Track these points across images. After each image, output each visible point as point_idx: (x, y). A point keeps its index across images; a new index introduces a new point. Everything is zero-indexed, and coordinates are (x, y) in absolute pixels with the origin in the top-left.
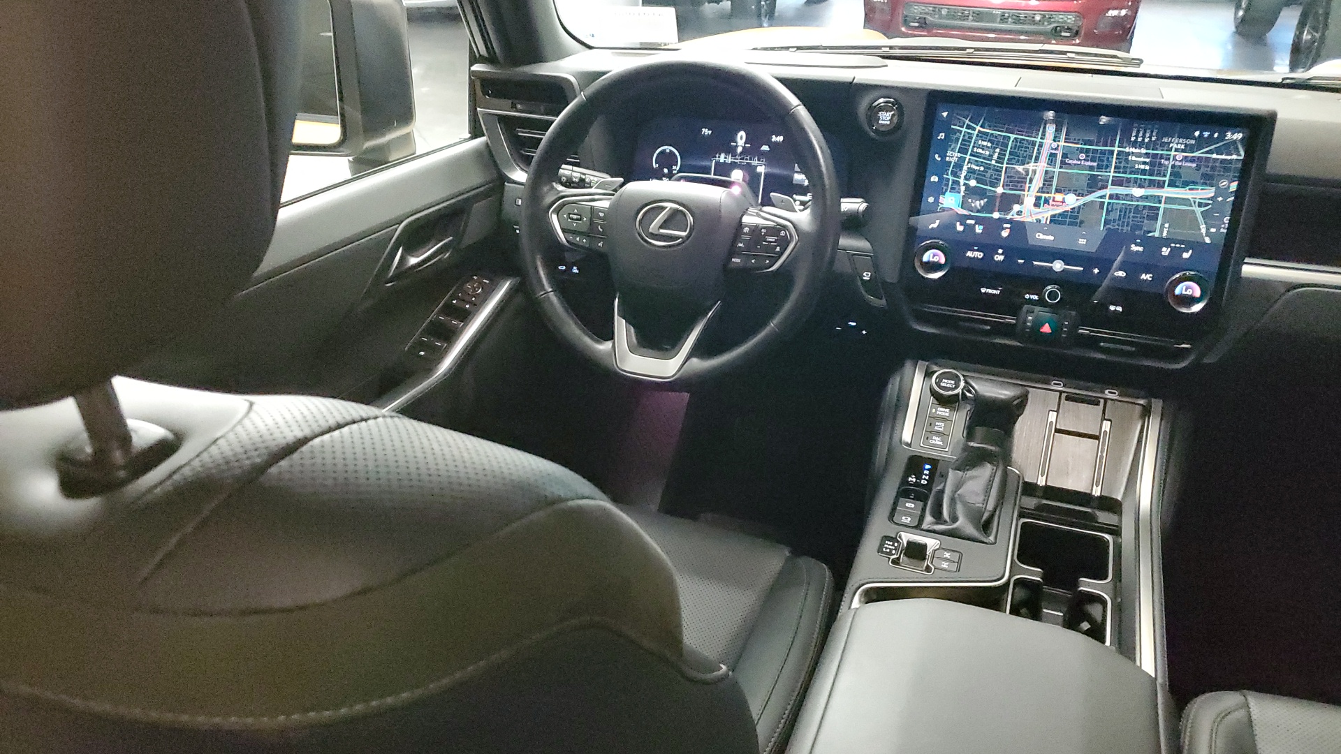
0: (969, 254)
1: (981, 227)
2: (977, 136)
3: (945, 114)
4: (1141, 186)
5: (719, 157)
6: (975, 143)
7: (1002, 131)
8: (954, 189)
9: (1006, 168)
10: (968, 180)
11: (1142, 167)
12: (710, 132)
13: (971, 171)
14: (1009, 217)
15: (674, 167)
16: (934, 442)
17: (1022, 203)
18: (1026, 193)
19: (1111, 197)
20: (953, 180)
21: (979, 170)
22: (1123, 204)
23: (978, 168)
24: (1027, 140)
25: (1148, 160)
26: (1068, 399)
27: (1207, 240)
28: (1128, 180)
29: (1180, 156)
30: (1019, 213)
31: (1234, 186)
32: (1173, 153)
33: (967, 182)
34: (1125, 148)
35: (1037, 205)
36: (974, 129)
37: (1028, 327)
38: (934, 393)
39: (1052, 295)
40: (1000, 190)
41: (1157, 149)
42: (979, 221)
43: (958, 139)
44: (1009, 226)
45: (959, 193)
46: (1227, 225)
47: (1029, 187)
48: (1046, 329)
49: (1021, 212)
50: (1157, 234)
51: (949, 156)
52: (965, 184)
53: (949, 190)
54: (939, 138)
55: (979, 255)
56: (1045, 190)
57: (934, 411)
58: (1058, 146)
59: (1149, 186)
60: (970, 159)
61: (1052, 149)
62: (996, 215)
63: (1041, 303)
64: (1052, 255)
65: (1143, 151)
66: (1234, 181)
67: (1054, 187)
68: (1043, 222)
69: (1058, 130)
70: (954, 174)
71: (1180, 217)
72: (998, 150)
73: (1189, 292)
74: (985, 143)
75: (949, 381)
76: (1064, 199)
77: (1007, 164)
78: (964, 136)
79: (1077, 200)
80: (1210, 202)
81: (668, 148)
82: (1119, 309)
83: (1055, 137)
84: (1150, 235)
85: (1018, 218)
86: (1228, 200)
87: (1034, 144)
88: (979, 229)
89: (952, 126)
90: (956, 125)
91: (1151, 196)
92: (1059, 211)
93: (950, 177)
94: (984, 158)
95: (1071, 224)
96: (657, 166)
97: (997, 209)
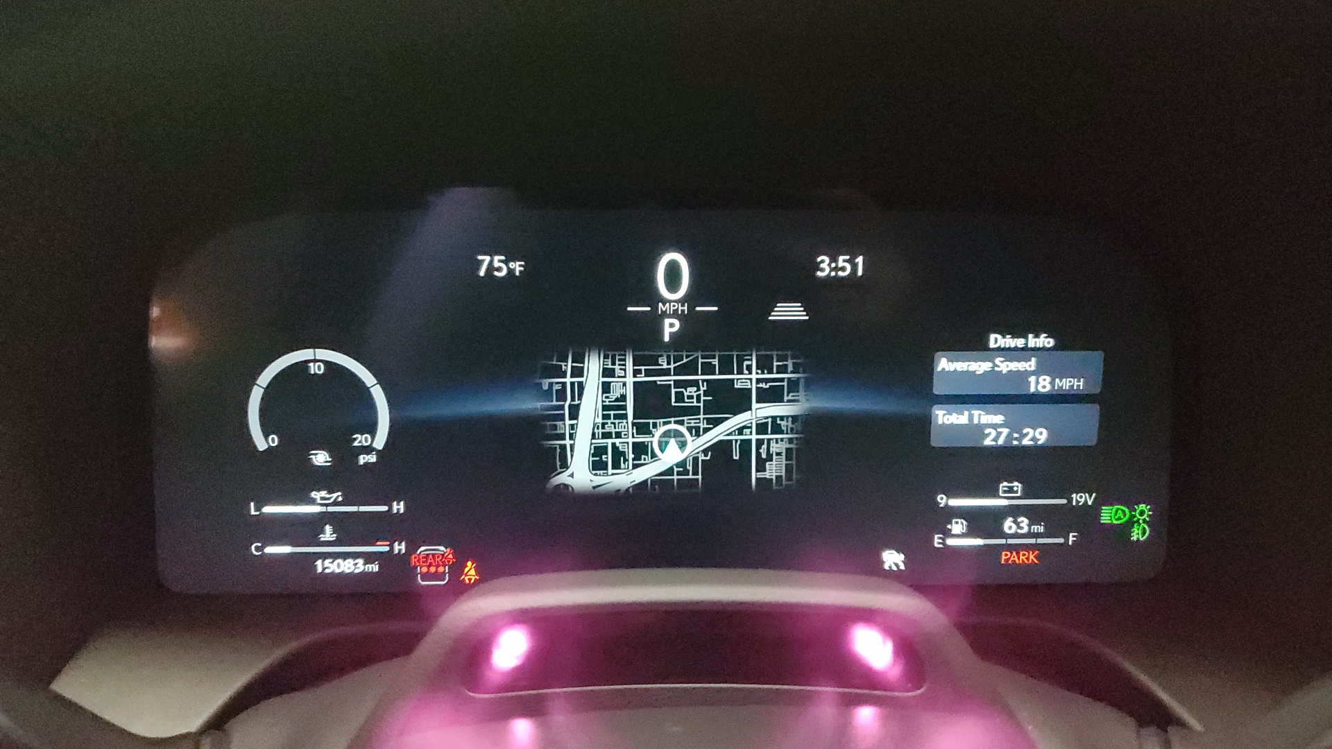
5: (578, 372)
12: (517, 267)
15: (361, 440)
81: (318, 358)
96: (274, 440)
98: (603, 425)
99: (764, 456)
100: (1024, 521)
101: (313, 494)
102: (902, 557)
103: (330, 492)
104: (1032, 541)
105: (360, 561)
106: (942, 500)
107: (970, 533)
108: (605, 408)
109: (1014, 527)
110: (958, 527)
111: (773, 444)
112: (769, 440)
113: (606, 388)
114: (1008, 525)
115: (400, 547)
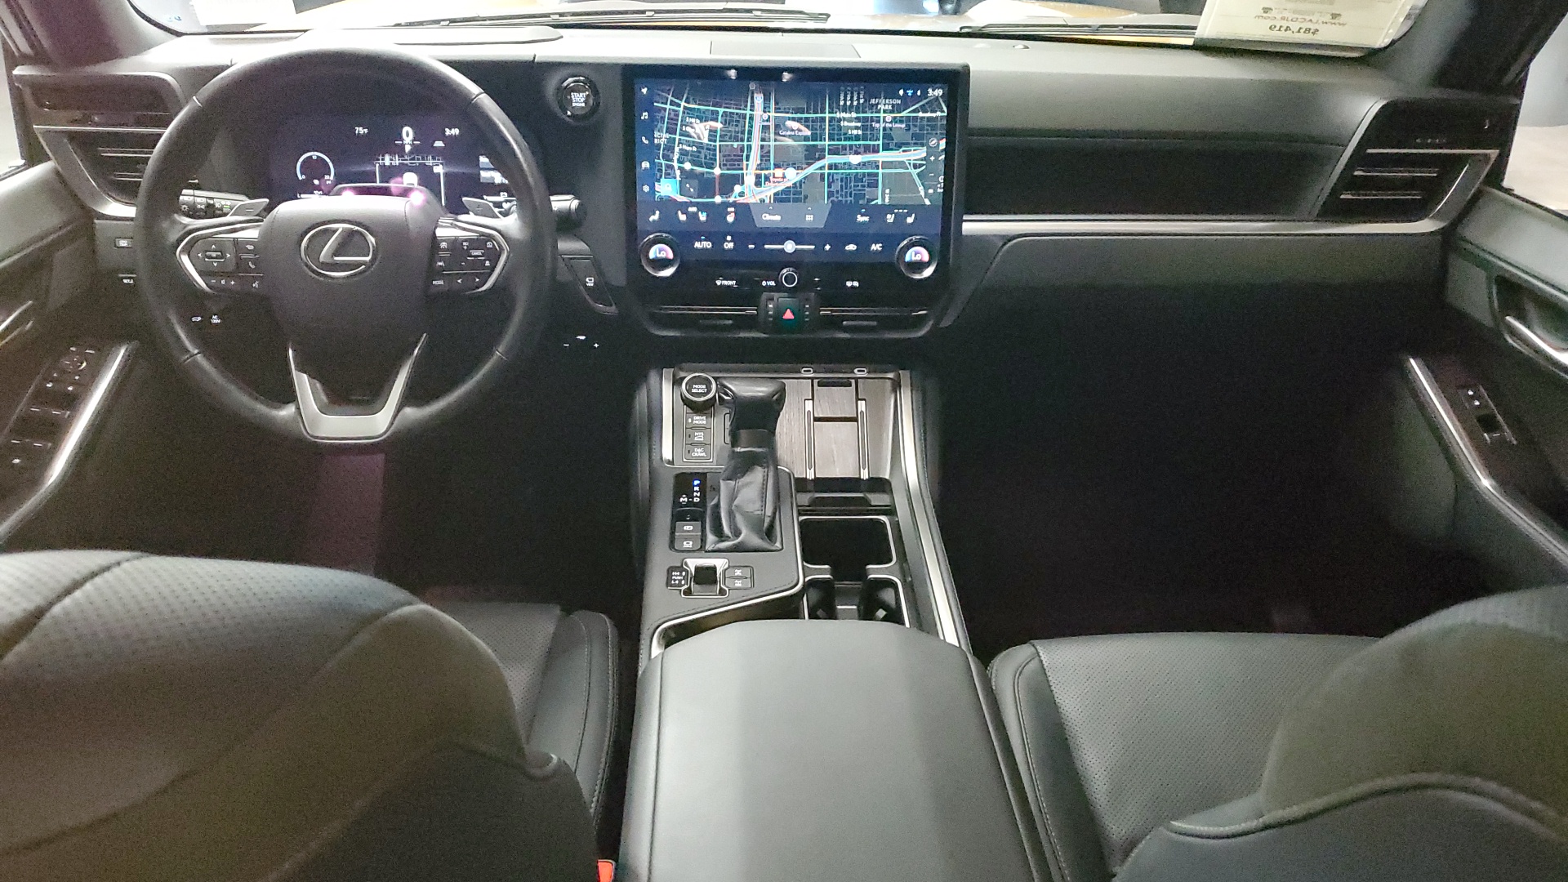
0: (697, 245)
1: (705, 214)
2: (684, 113)
3: (644, 91)
4: (857, 153)
5: (383, 159)
6: (682, 121)
7: (709, 106)
8: (669, 174)
9: (720, 146)
10: (682, 163)
11: (855, 132)
12: (366, 130)
13: (683, 153)
14: (731, 200)
15: (327, 177)
16: (696, 454)
17: (743, 183)
18: (744, 171)
19: (830, 167)
20: (666, 165)
21: (692, 151)
22: (842, 173)
23: (690, 149)
24: (737, 114)
25: (859, 124)
26: (820, 385)
27: (927, 202)
28: (844, 148)
29: (889, 117)
30: (742, 194)
31: (943, 144)
32: (882, 115)
33: (681, 165)
34: (836, 113)
35: (758, 184)
36: (679, 105)
37: (771, 316)
38: (686, 402)
39: (789, 279)
40: (717, 171)
41: (866, 112)
42: (701, 207)
43: (663, 118)
44: (733, 209)
45: (675, 178)
46: (942, 184)
47: (747, 165)
48: (788, 315)
49: (743, 193)
50: (879, 201)
51: (657, 138)
52: (680, 168)
53: (663, 176)
54: (642, 118)
55: (708, 245)
56: (763, 166)
57: (690, 420)
58: (769, 117)
59: (865, 152)
60: (680, 139)
61: (764, 121)
62: (718, 199)
63: (779, 288)
64: (781, 235)
65: (854, 115)
66: (942, 139)
67: (772, 162)
68: (767, 201)
69: (767, 99)
70: (667, 158)
71: (899, 182)
73: (918, 258)
75: (700, 386)
76: (784, 174)
77: (720, 141)
78: (669, 114)
79: (797, 174)
80: (924, 162)
81: (315, 155)
82: (856, 284)
83: (765, 108)
84: (873, 203)
85: (741, 200)
86: (940, 158)
87: (744, 117)
88: (702, 216)
89: (655, 104)
90: (658, 102)
91: (869, 162)
92: (781, 187)
93: (662, 161)
95: (796, 200)
96: (304, 177)
97: (717, 193)
101: (314, 191)
103: (319, 191)
113: (391, 164)
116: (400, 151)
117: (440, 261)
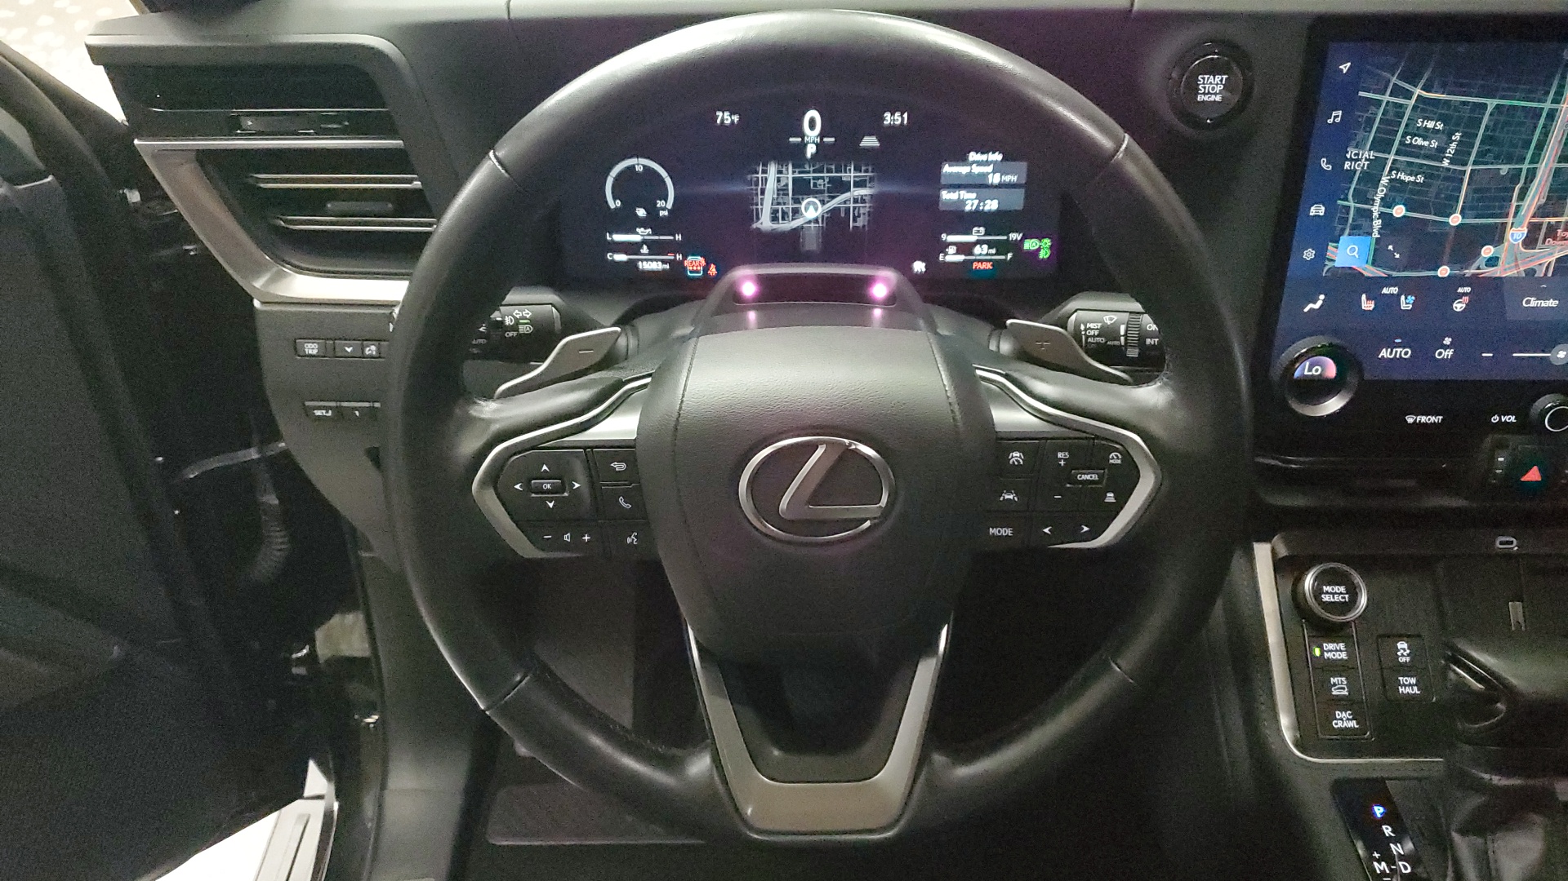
0: (1385, 353)
1: (1411, 299)
2: (1415, 108)
3: (1345, 66)
5: (764, 172)
6: (1408, 125)
7: (1470, 94)
8: (1359, 227)
9: (1474, 171)
10: (1390, 205)
12: (736, 118)
13: (1396, 186)
14: (1470, 271)
15: (660, 204)
16: (1340, 724)
17: (1500, 241)
18: (1510, 220)
20: (1358, 210)
21: (1415, 183)
23: (1412, 179)
24: (1524, 109)
30: (1493, 262)
33: (1388, 211)
35: (1530, 242)
36: (1408, 95)
37: (1497, 475)
38: (1307, 616)
39: (1556, 418)
40: (1455, 220)
42: (1406, 286)
43: (1370, 121)
44: (1468, 289)
45: (1370, 234)
47: (1518, 207)
48: (1533, 476)
49: (1497, 259)
51: (1351, 160)
52: (1382, 215)
53: (1347, 231)
54: (1330, 121)
55: (1404, 353)
56: (1550, 208)
57: (1316, 651)
60: (1395, 161)
62: (1444, 271)
63: (1523, 426)
64: (1551, 334)
68: (1540, 273)
70: (1363, 197)
72: (1457, 136)
74: (1430, 125)
75: (1336, 589)
77: (1476, 163)
78: (1386, 112)
81: (640, 163)
85: (1488, 272)
87: (1536, 114)
88: (1406, 303)
90: (1368, 90)
93: (1352, 204)
94: (1427, 157)
96: (619, 204)
97: (1446, 258)
98: (777, 198)
99: (856, 215)
100: (985, 247)
101: (638, 230)
102: (924, 264)
103: (645, 229)
104: (989, 257)
105: (660, 263)
106: (944, 236)
107: (958, 252)
108: (778, 190)
109: (980, 249)
110: (952, 250)
111: (861, 208)
112: (859, 207)
113: (779, 180)
114: (977, 250)
115: (679, 257)
116: (795, 155)
117: (1009, 492)
